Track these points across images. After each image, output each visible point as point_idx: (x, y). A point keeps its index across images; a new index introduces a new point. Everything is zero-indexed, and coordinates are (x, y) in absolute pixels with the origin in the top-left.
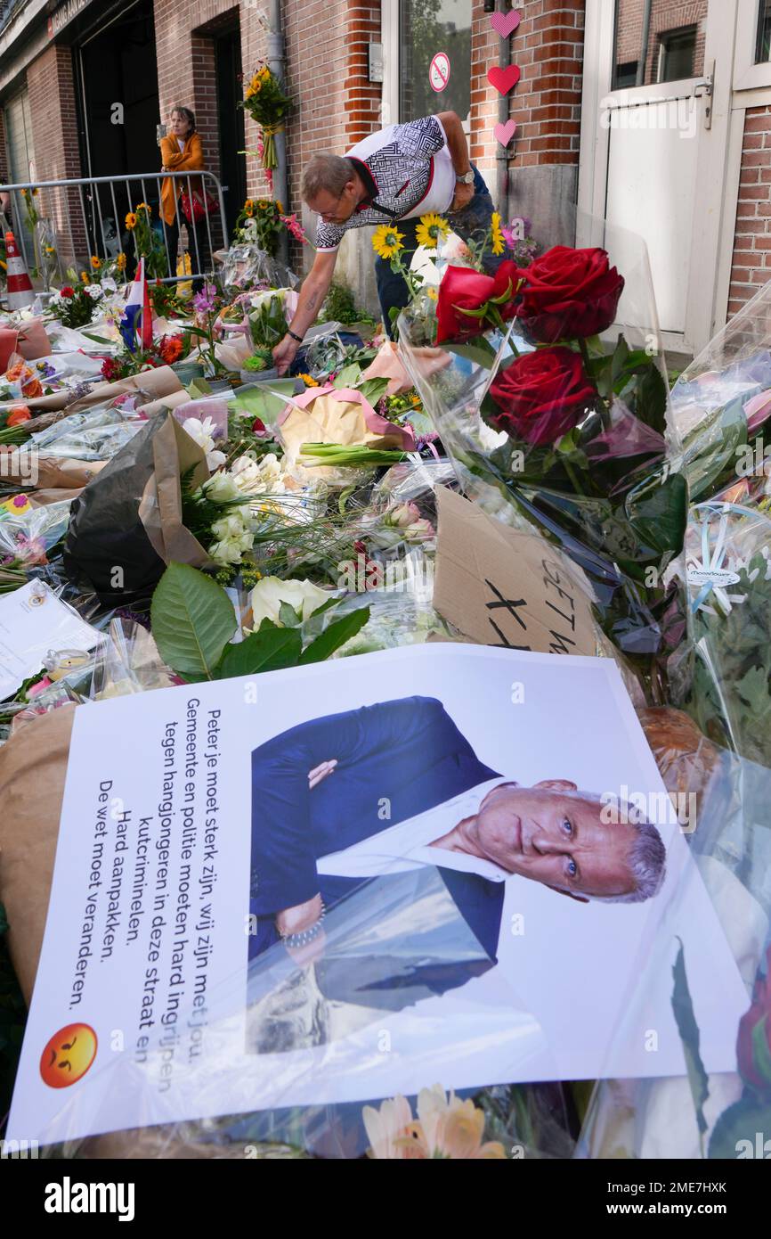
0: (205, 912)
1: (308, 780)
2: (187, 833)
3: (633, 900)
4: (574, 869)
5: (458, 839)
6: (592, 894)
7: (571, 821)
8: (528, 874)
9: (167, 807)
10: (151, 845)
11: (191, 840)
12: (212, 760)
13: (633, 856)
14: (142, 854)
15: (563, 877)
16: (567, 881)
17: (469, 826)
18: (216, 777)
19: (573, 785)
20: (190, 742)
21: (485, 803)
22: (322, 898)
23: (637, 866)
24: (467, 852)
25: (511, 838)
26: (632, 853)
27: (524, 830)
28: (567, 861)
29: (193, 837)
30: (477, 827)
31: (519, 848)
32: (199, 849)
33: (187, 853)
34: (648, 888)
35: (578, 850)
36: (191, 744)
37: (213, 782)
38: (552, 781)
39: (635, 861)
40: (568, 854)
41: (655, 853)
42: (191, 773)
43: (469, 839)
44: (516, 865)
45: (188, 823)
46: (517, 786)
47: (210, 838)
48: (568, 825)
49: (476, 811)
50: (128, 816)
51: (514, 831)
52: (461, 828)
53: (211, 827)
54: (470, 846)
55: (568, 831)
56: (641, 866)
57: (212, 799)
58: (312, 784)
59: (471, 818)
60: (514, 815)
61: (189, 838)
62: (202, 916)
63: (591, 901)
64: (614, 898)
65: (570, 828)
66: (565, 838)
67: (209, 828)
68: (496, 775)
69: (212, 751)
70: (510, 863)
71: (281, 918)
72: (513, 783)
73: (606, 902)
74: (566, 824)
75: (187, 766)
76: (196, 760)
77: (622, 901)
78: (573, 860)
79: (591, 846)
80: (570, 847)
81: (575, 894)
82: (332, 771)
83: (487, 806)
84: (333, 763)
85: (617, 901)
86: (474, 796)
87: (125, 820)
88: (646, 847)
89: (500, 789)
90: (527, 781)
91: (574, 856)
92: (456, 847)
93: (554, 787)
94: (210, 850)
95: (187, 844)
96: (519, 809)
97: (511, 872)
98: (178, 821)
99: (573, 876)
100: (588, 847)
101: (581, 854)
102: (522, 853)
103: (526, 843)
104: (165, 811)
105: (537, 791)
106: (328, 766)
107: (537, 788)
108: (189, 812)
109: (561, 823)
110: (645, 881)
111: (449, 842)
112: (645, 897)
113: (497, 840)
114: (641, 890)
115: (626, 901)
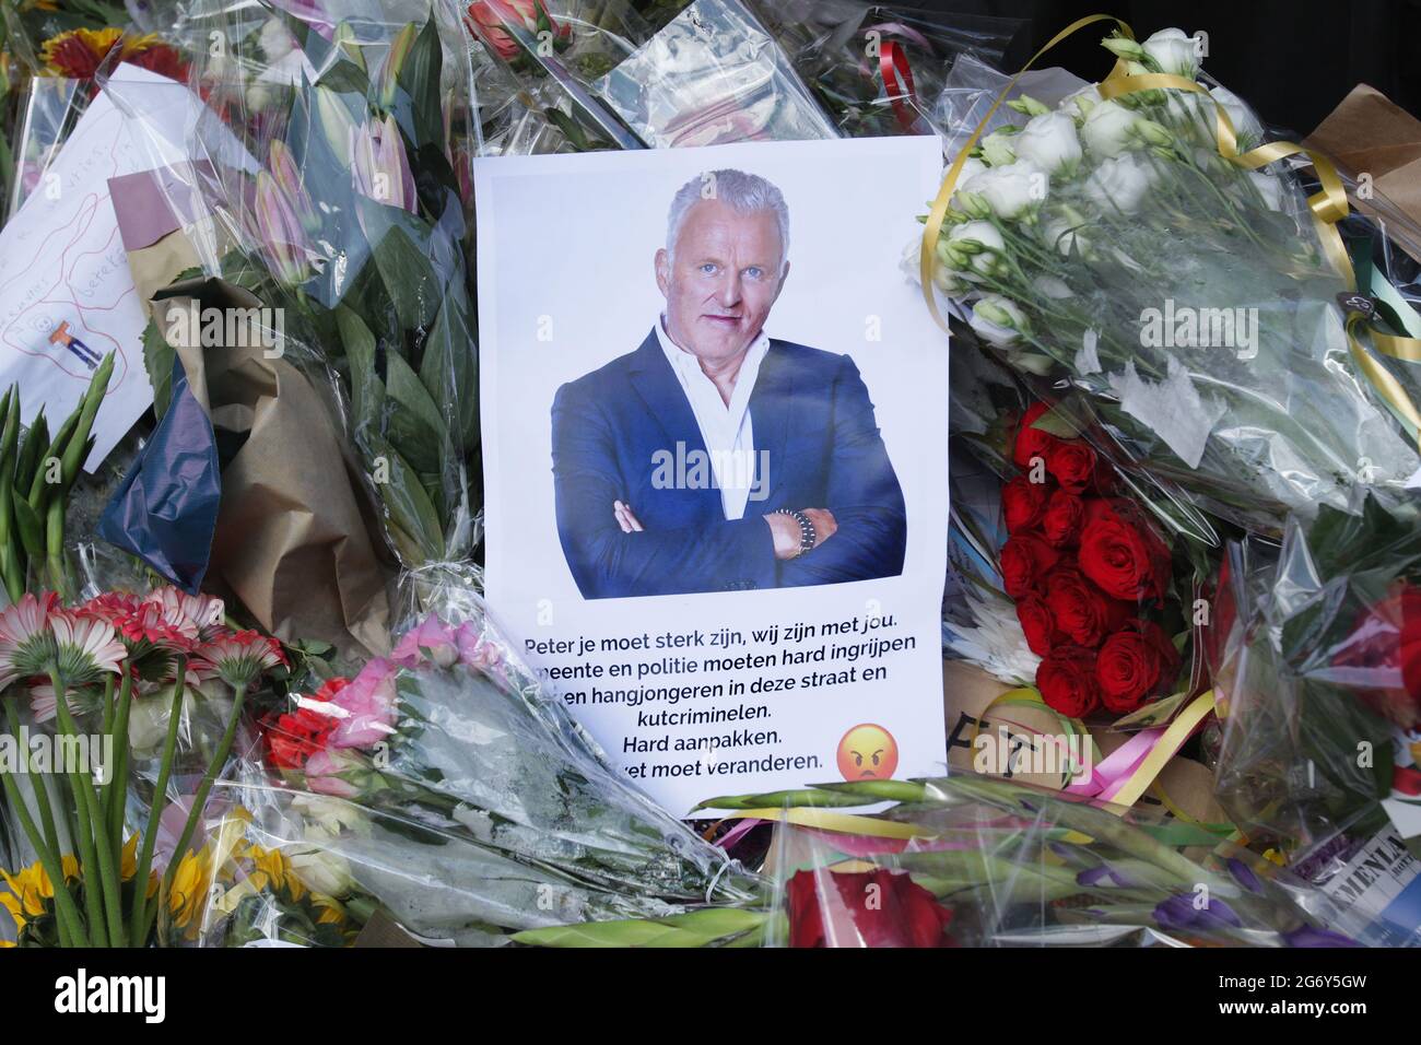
0: (759, 637)
1: (633, 533)
2: (668, 669)
3: (785, 216)
4: (756, 271)
5: (723, 378)
6: (781, 257)
7: (703, 263)
8: (763, 315)
9: (632, 696)
10: (671, 709)
11: (677, 663)
12: (587, 646)
13: (739, 205)
14: (678, 719)
15: (764, 284)
16: (769, 281)
17: (710, 366)
18: (607, 640)
19: (660, 254)
20: (561, 675)
21: (685, 348)
22: (770, 513)
23: (749, 203)
24: (738, 371)
25: (725, 326)
26: (736, 206)
27: (714, 313)
28: (747, 276)
29: (674, 661)
30: (711, 359)
31: (735, 321)
32: (689, 653)
33: (690, 667)
34: (772, 198)
35: (735, 263)
36: (563, 673)
37: (613, 644)
38: (657, 277)
39: (744, 205)
40: (740, 274)
41: (735, 181)
42: (598, 671)
43: (724, 368)
44: (753, 325)
45: (656, 669)
46: (665, 313)
47: (680, 641)
48: (708, 267)
49: (695, 357)
50: (631, 741)
51: (716, 323)
52: (711, 374)
53: (668, 641)
54: (732, 367)
55: (714, 270)
56: (749, 199)
57: (633, 644)
58: (638, 528)
59: (701, 364)
60: (698, 320)
61: (674, 666)
62: (763, 640)
63: (788, 259)
64: (784, 236)
65: (711, 267)
66: (722, 273)
67: (666, 643)
68: (653, 335)
69: (576, 648)
70: (750, 331)
71: (782, 555)
72: (662, 317)
73: (788, 243)
74: (707, 270)
75: (589, 676)
76: (584, 666)
77: (787, 228)
78: (746, 269)
79: (730, 246)
80: (732, 270)
81: (782, 274)
82: (627, 506)
83: (687, 345)
84: (618, 505)
85: (787, 233)
86: (677, 359)
87: (634, 744)
88: (728, 188)
89: (669, 331)
90: (661, 304)
91: (741, 267)
92: (732, 381)
93: (665, 275)
94: (692, 640)
95: (680, 667)
96: (691, 315)
97: (760, 332)
98: (653, 682)
99: (762, 273)
100: (730, 251)
101: (738, 259)
102: (740, 318)
103: (729, 313)
104: (635, 699)
105: (670, 295)
106: (621, 511)
107: (667, 294)
108: (644, 669)
109: (705, 275)
110: (766, 199)
111: (726, 387)
112: (783, 203)
113: (726, 341)
114: (774, 206)
115: (787, 223)
